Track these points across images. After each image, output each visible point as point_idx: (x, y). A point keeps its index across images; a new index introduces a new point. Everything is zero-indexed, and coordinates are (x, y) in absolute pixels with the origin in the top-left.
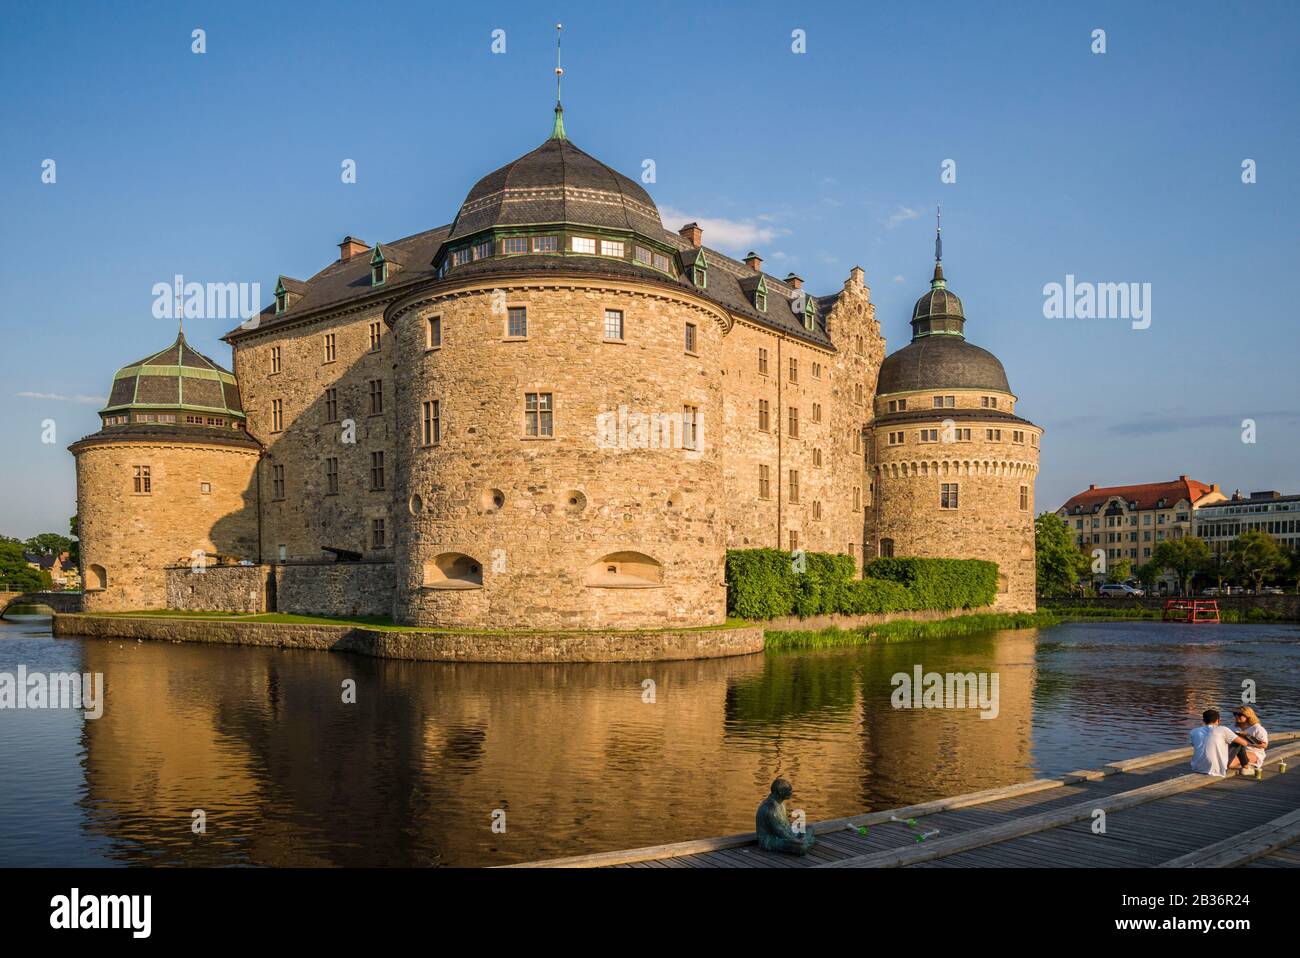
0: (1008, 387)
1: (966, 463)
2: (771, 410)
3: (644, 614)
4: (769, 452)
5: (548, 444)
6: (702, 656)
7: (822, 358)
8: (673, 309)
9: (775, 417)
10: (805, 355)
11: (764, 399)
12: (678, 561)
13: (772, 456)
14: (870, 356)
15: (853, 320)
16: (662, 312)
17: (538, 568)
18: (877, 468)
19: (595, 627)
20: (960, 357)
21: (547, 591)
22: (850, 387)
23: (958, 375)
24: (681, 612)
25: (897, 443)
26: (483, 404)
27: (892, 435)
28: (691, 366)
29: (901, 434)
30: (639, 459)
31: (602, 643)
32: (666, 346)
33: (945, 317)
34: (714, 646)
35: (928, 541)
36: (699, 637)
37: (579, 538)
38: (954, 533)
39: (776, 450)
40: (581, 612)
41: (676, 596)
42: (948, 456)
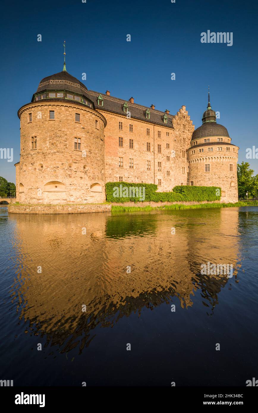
0: (229, 135)
1: (212, 158)
2: (151, 146)
3: (59, 200)
4: (150, 157)
5: (35, 151)
6: (71, 213)
7: (170, 131)
8: (70, 109)
9: (153, 147)
10: (164, 130)
11: (149, 142)
12: (71, 184)
13: (152, 158)
14: (189, 130)
15: (182, 120)
16: (67, 110)
17: (33, 186)
18: (189, 161)
19: (45, 203)
20: (212, 127)
21: (35, 193)
22: (181, 139)
23: (211, 132)
24: (72, 199)
25: (194, 153)
26: (25, 141)
27: (192, 151)
28: (77, 126)
29: (194, 151)
30: (58, 154)
31: (39, 208)
32: (68, 120)
33: (209, 117)
34: (76, 209)
35: (202, 182)
36: (69, 207)
37: (42, 177)
38: (209, 179)
39: (153, 157)
40: (42, 199)
41: (70, 194)
42: (206, 156)
